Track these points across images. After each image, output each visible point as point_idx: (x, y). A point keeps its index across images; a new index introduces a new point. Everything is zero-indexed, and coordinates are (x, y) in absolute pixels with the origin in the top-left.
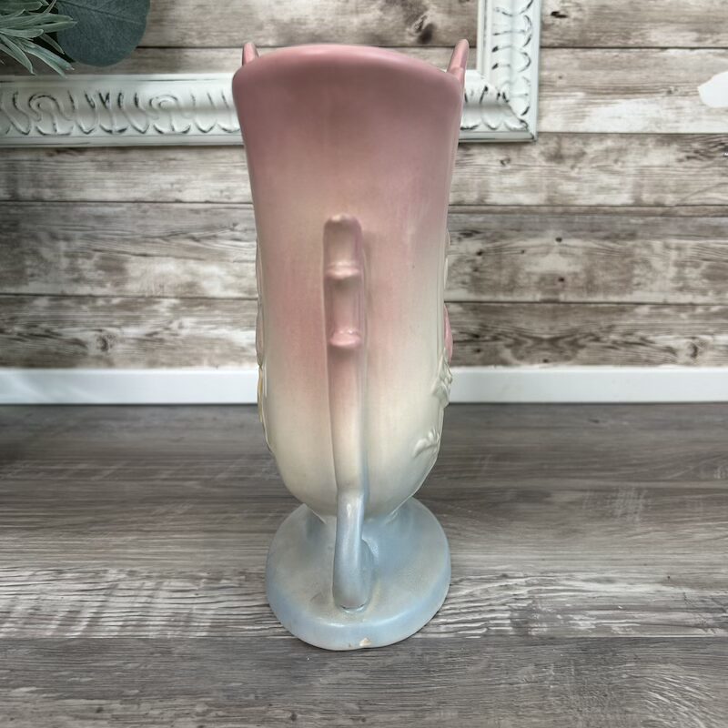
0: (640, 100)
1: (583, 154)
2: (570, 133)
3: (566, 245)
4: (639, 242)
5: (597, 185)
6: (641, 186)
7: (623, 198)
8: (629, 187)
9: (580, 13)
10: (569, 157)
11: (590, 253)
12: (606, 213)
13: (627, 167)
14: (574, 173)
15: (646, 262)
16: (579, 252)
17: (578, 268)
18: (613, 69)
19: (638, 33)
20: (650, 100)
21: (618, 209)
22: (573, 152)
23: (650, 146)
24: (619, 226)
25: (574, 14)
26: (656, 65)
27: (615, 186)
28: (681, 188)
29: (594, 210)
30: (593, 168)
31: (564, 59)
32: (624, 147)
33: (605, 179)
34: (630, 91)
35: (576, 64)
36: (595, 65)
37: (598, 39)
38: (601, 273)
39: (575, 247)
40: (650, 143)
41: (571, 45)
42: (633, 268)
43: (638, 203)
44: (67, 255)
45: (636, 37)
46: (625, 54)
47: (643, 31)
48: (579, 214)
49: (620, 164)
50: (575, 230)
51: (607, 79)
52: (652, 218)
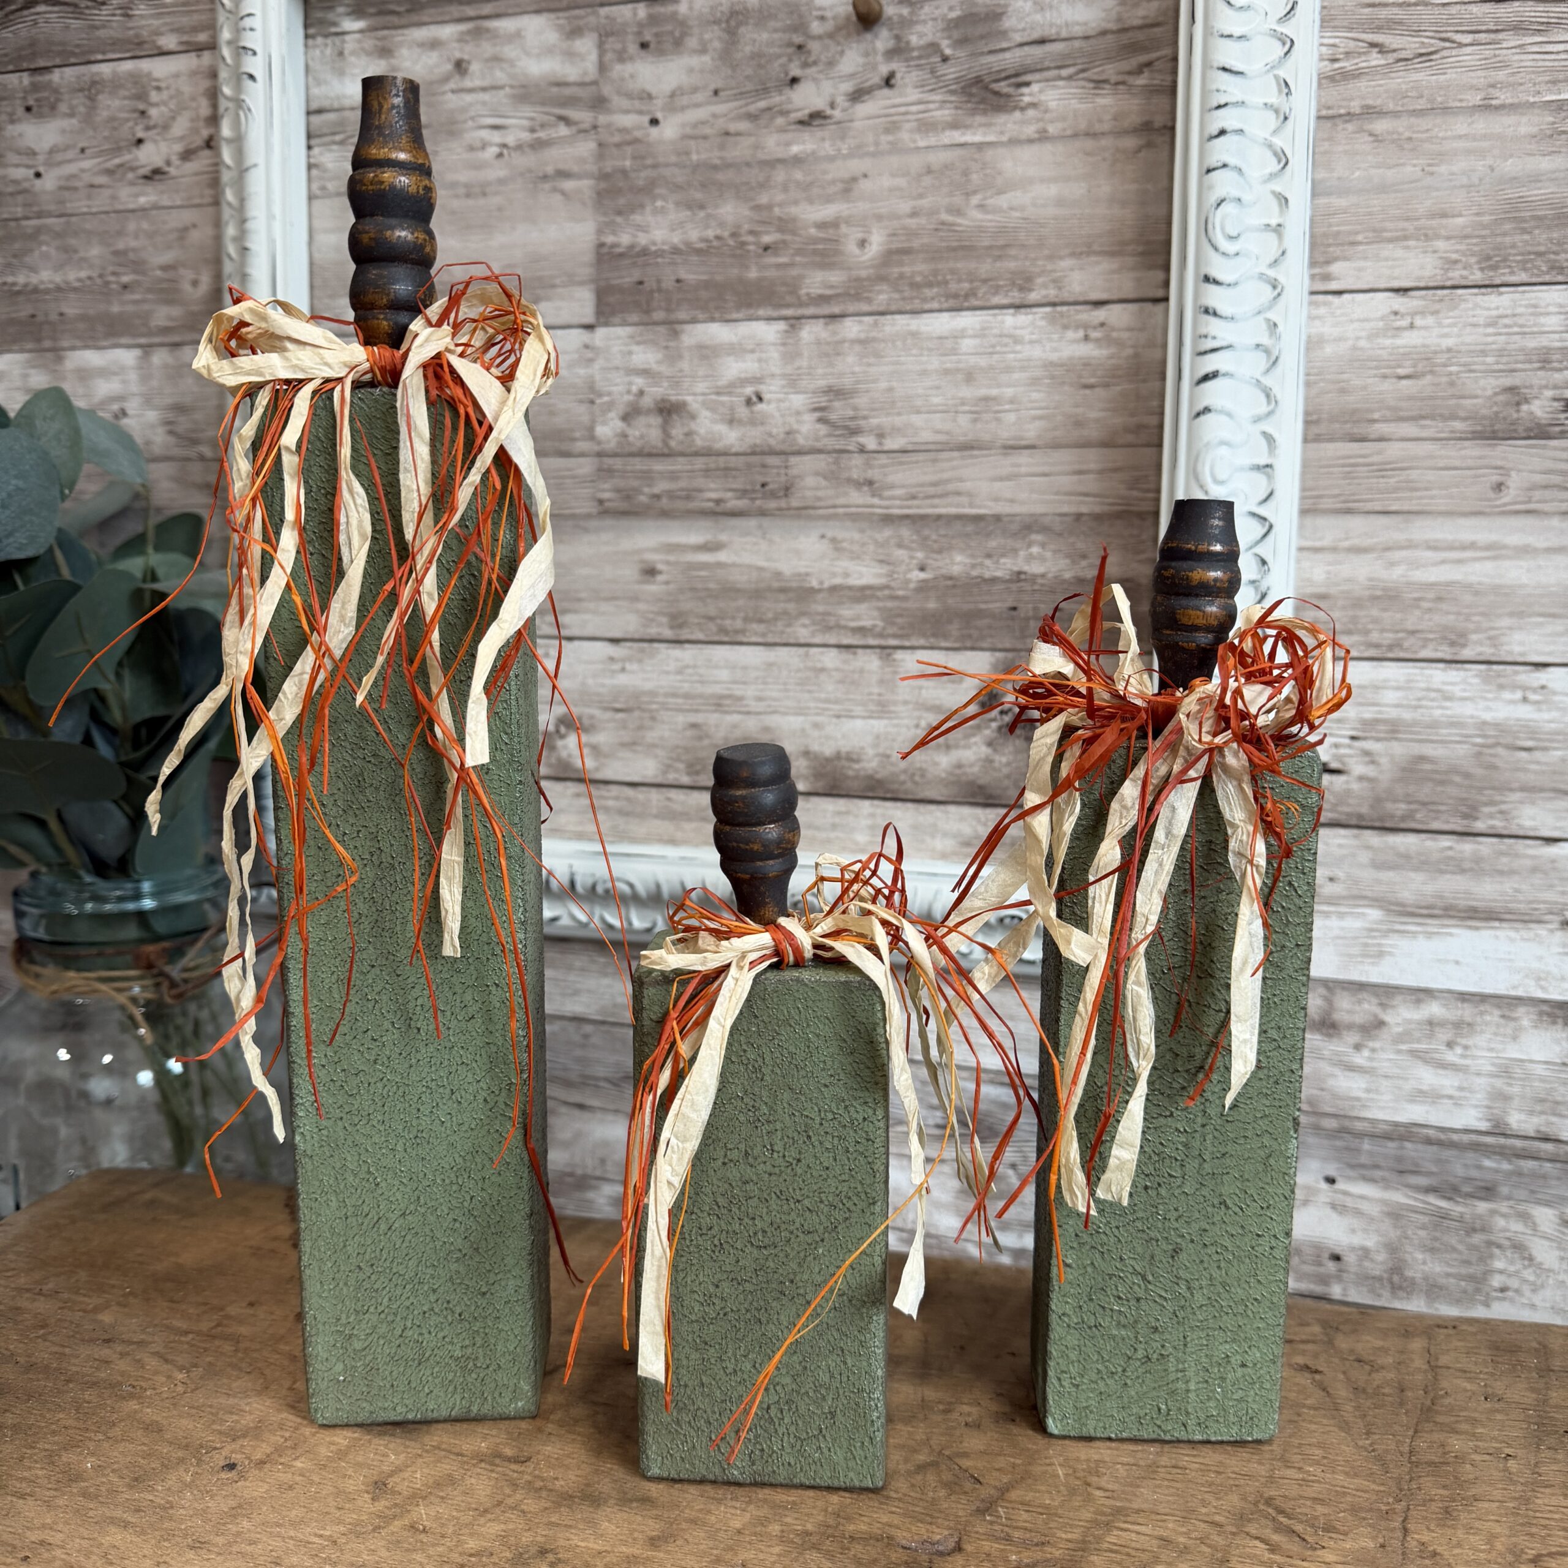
0: (1499, 933)
1: (1380, 1024)
2: (1351, 983)
3: (1346, 1193)
4: (1503, 1207)
5: (1408, 1086)
6: (1506, 1098)
7: (1469, 1117)
8: (1480, 1097)
9: (1372, 767)
10: (1350, 1027)
11: (1395, 1215)
12: (1429, 1141)
13: (1474, 1057)
14: (1360, 1059)
15: (1520, 1248)
16: (1373, 1210)
17: (1370, 1241)
18: (1442, 872)
19: (1493, 809)
20: (1524, 934)
21: (1455, 1137)
22: (1358, 1019)
23: (1525, 1022)
24: (1460, 1171)
25: (1358, 768)
26: (1534, 870)
27: (1451, 1092)
29: (1403, 1133)
30: (1399, 1052)
31: (1340, 846)
32: (1468, 1019)
33: (1427, 1077)
34: (1478, 915)
35: (1364, 857)
36: (1404, 862)
37: (1409, 816)
38: (1420, 1256)
39: (1362, 1197)
40: (1525, 1017)
41: (1354, 822)
42: (1491, 1256)
43: (1499, 1130)
45: (1491, 816)
46: (1467, 847)
47: (1503, 807)
48: (1373, 1136)
49: (1459, 1050)
50: (1363, 1166)
51: (1430, 888)
52: (1530, 1164)
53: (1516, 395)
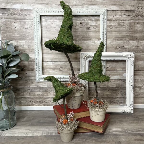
1: (111, 81)
4: (117, 91)
5: (112, 85)
7: (115, 86)
14: (110, 84)
15: (118, 93)
16: (111, 92)
17: (110, 94)
20: (118, 76)
23: (118, 81)
24: (115, 89)
25: (109, 67)
26: (118, 72)
28: (122, 85)
29: (112, 87)
30: (112, 83)
34: (115, 75)
35: (110, 72)
36: (112, 72)
37: (112, 70)
38: (113, 94)
41: (109, 70)
43: (117, 86)
44: (53, 93)
46: (115, 71)
47: (116, 69)
48: (110, 88)
49: (115, 82)
50: (110, 90)
51: (113, 74)
52: (118, 88)
53: (116, 47)
